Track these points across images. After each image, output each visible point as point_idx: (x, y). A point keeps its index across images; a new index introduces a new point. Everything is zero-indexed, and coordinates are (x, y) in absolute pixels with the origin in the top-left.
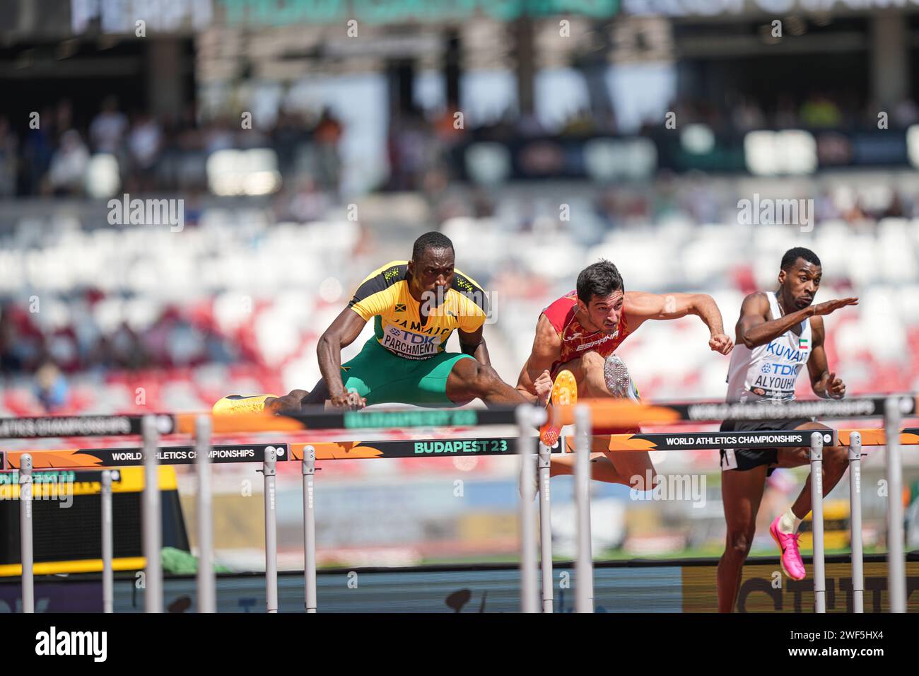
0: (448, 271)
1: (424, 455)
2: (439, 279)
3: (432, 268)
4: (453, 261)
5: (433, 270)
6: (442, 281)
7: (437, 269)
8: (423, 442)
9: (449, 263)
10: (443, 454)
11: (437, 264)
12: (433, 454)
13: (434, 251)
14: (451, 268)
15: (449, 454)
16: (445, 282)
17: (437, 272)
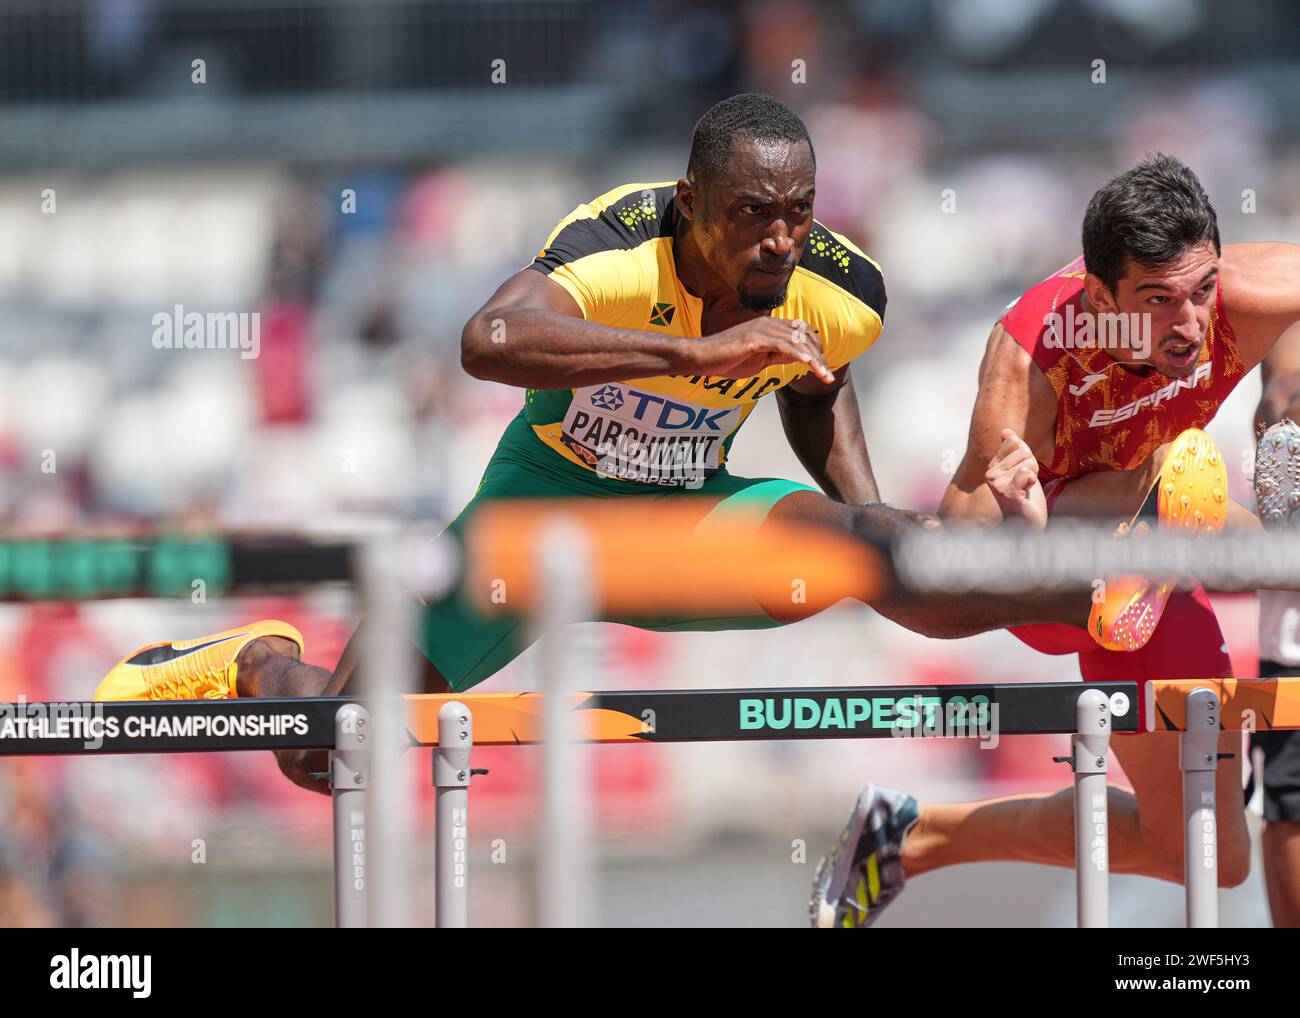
0: (797, 210)
1: (766, 733)
2: (773, 235)
3: (753, 198)
4: (812, 181)
5: (757, 205)
6: (781, 239)
7: (771, 205)
8: (762, 695)
9: (801, 185)
10: (816, 733)
11: (770, 188)
12: (791, 733)
13: (761, 148)
14: (805, 203)
15: (834, 733)
16: (791, 242)
17: (766, 212)
